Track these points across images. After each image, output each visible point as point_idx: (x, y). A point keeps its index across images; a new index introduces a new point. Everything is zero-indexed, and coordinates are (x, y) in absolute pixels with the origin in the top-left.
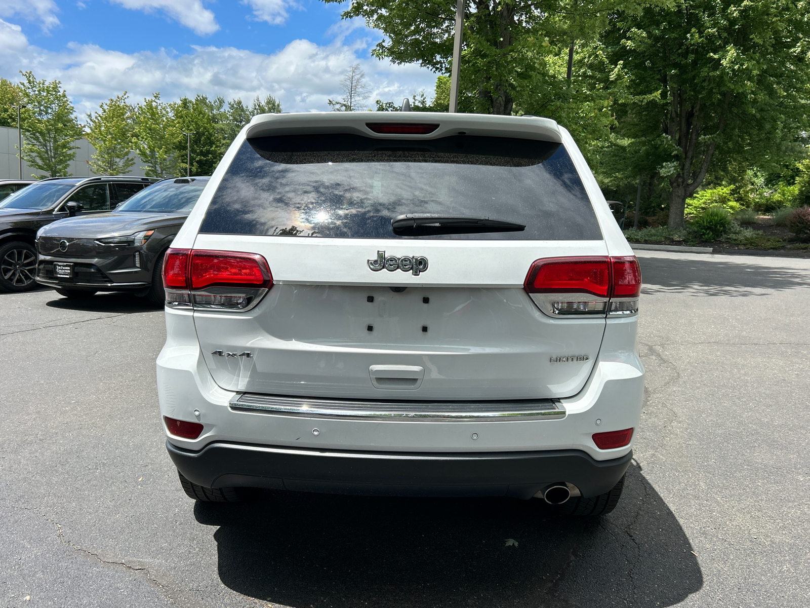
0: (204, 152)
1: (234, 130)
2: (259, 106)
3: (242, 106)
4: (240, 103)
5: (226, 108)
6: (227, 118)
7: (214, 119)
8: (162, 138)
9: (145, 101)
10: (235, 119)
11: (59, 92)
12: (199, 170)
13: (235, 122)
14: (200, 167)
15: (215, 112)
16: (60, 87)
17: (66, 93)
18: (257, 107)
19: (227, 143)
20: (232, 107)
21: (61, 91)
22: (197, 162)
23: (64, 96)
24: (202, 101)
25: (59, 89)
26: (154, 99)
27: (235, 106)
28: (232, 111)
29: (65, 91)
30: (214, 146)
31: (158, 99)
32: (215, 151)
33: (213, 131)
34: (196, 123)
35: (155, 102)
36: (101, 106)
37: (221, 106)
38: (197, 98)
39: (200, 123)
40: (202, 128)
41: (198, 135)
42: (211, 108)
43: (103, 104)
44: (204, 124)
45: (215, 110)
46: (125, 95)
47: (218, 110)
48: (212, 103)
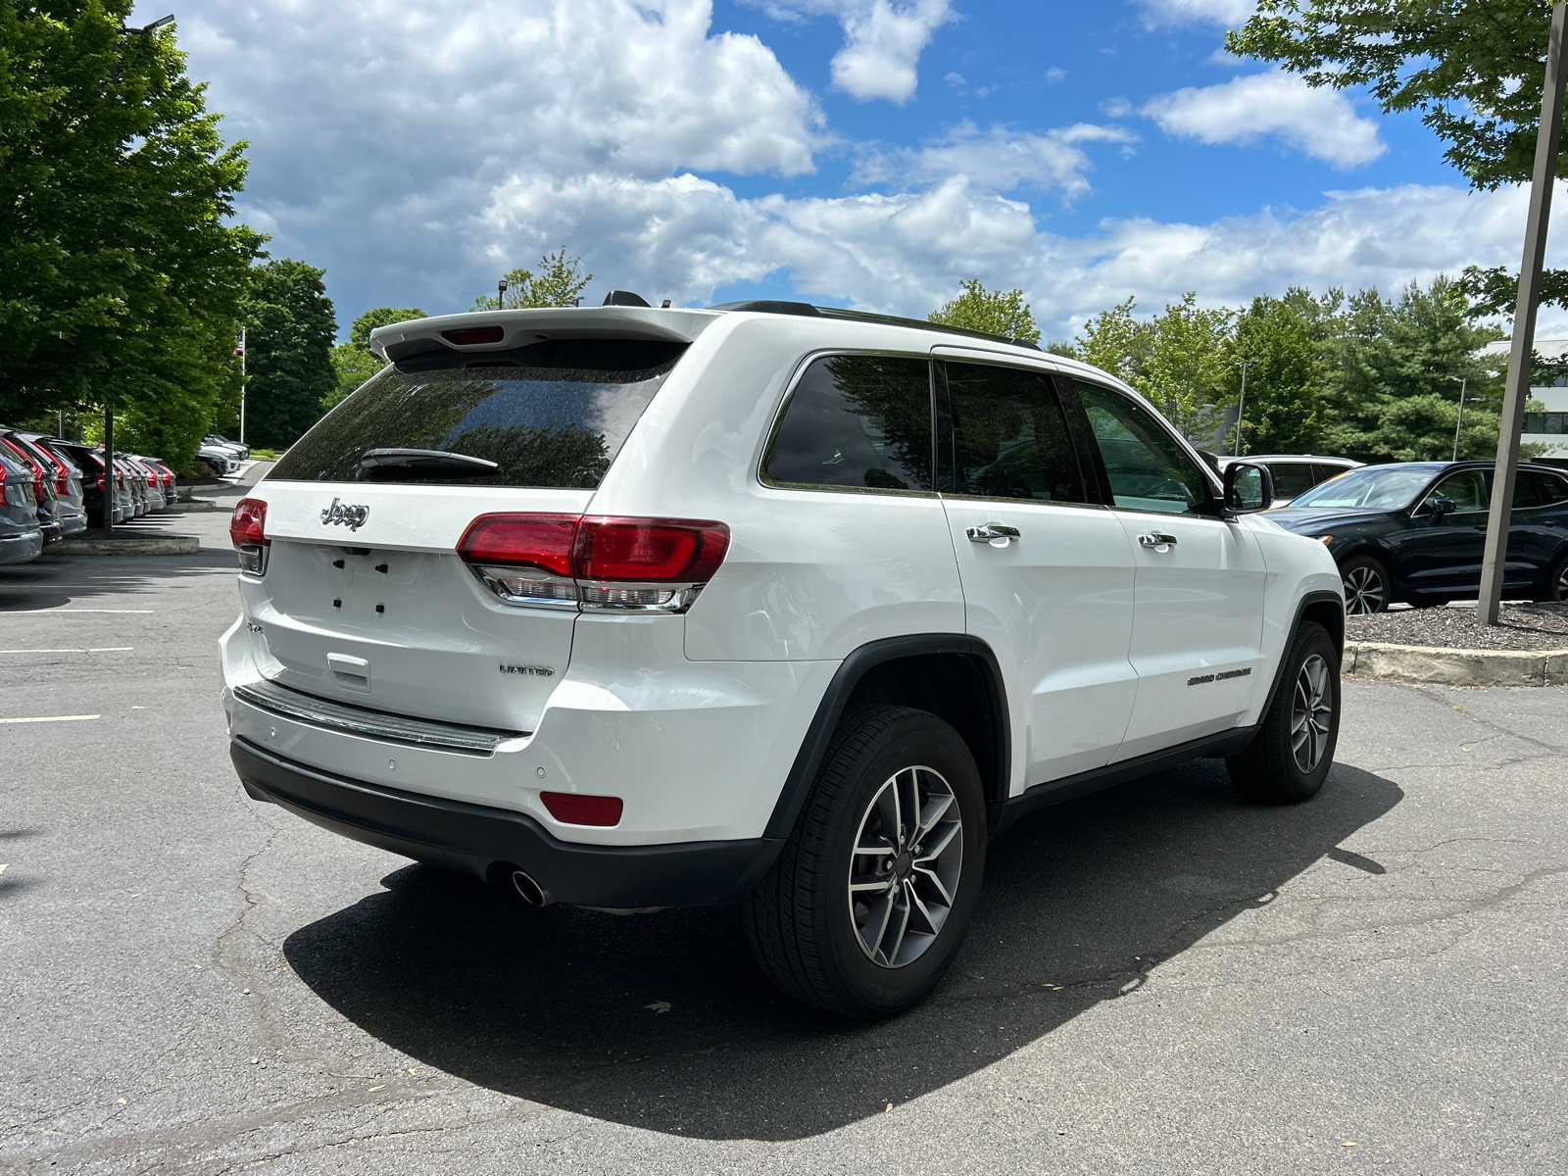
0: (1286, 397)
1: (1354, 352)
2: (1415, 298)
3: (1378, 302)
4: (1373, 295)
5: (1344, 308)
6: (1343, 328)
7: (1318, 333)
8: (1191, 374)
9: (1167, 310)
10: (1359, 330)
11: (1019, 308)
12: (1272, 431)
13: (1361, 336)
14: (1275, 425)
15: (1320, 319)
16: (1021, 300)
17: (1029, 309)
18: (1411, 301)
19: (1337, 377)
20: (1356, 305)
21: (1022, 305)
22: (1270, 416)
23: (1026, 314)
24: (1298, 299)
25: (1020, 304)
26: (1183, 304)
27: (1363, 303)
28: (1354, 313)
29: (1028, 306)
30: (1308, 383)
31: (1192, 304)
32: (1309, 394)
33: (1308, 356)
34: (1277, 343)
35: (1185, 309)
36: (1087, 326)
37: (1335, 306)
38: (1288, 294)
39: (1284, 343)
40: (1287, 352)
41: (1278, 364)
42: (1314, 310)
43: (1090, 321)
44: (1291, 343)
45: (1321, 315)
46: (1129, 302)
47: (1329, 314)
48: (1318, 302)
